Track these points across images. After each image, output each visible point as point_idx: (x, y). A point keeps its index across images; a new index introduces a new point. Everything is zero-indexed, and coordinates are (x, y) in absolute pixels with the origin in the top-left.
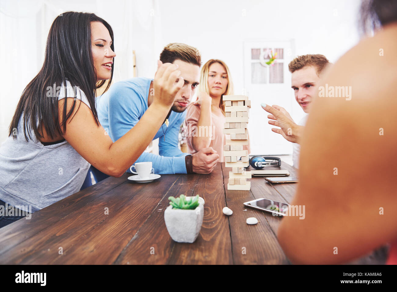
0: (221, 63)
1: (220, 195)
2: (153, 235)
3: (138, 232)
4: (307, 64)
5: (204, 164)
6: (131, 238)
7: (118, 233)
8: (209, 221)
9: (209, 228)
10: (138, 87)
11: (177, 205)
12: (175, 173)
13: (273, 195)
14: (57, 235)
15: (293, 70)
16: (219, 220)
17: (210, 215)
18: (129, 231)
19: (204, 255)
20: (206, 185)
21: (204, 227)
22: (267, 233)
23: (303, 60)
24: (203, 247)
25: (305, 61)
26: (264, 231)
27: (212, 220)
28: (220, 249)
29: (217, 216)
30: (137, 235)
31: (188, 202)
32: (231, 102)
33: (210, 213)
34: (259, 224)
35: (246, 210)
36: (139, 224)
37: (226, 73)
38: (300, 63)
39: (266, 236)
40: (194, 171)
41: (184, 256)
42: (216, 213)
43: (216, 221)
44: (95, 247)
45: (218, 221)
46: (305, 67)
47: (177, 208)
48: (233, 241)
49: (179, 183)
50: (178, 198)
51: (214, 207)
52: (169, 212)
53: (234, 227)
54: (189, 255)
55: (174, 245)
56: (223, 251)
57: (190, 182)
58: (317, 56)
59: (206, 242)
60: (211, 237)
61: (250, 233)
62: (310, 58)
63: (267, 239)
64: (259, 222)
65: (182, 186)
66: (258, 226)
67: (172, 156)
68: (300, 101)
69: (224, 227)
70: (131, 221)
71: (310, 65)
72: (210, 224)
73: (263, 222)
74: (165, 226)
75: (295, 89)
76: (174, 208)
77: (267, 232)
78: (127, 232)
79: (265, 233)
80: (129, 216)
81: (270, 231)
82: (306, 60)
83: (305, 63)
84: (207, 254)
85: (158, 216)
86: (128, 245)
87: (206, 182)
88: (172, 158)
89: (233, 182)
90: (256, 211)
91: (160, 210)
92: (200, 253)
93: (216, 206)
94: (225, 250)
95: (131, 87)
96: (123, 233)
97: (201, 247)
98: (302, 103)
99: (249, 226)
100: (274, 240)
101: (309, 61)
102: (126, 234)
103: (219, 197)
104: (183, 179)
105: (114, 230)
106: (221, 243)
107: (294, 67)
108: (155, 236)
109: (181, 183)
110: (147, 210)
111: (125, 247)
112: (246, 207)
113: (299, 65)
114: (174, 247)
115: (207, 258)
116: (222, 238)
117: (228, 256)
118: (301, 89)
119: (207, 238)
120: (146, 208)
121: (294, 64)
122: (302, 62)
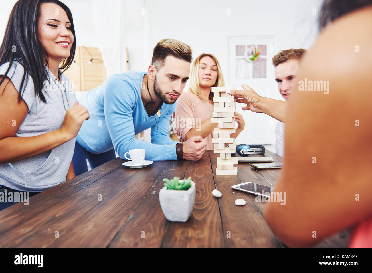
0: (211, 56)
1: (209, 179)
2: (148, 215)
3: (134, 212)
4: (290, 58)
5: (194, 151)
6: (128, 218)
7: (115, 213)
8: (200, 203)
9: (200, 208)
10: (132, 79)
11: (170, 186)
12: (166, 160)
13: (259, 179)
14: (57, 216)
15: (278, 63)
16: (210, 201)
17: (201, 197)
18: (125, 211)
19: (197, 232)
20: (196, 170)
21: (196, 207)
22: (255, 214)
23: (286, 54)
24: (196, 226)
25: (288, 55)
26: (252, 211)
27: (203, 202)
28: (211, 227)
29: (207, 197)
30: (133, 215)
31: (182, 184)
32: (219, 93)
33: (200, 195)
34: (247, 205)
35: (234, 193)
36: (134, 205)
37: (217, 65)
38: (284, 57)
39: (254, 216)
40: (184, 157)
41: (178, 234)
42: (206, 195)
43: (206, 202)
44: (94, 227)
45: (208, 202)
46: (288, 61)
47: (171, 189)
48: (223, 221)
49: (170, 168)
50: (172, 180)
51: (204, 190)
52: (164, 193)
53: (224, 207)
54: (183, 233)
55: (168, 224)
56: (214, 230)
57: (180, 168)
58: (300, 51)
59: (197, 221)
60: (203, 217)
61: (239, 214)
62: (294, 52)
63: (255, 219)
64: (247, 204)
65: (173, 171)
66: (246, 207)
67: (163, 144)
68: (284, 93)
69: (214, 207)
70: (127, 202)
71: (293, 59)
72: (201, 205)
73: (250, 204)
74: (159, 206)
75: (278, 82)
76: (168, 189)
77: (255, 212)
78: (123, 212)
79: (253, 213)
80: (125, 198)
81: (257, 212)
82: (290, 54)
83: (288, 57)
84: (200, 232)
85: (152, 198)
86: (125, 224)
87: (195, 167)
88: (163, 145)
89: (221, 168)
90: (243, 193)
91: (153, 192)
92: (193, 231)
93: (206, 189)
94: (216, 228)
95: (125, 79)
96: (120, 213)
97: (194, 225)
98: (285, 95)
99: (238, 207)
100: (262, 220)
101: (292, 56)
102: (123, 214)
103: (208, 182)
104: (174, 165)
105: (112, 211)
106: (212, 222)
107: (278, 60)
108: (150, 215)
109: (172, 169)
110: (142, 193)
111: (122, 226)
112: (234, 190)
113: (283, 59)
114: (168, 226)
115: (199, 235)
116: (213, 217)
117: (219, 234)
118: (284, 81)
119: (198, 217)
120: (141, 191)
121: (278, 58)
122: (286, 56)
